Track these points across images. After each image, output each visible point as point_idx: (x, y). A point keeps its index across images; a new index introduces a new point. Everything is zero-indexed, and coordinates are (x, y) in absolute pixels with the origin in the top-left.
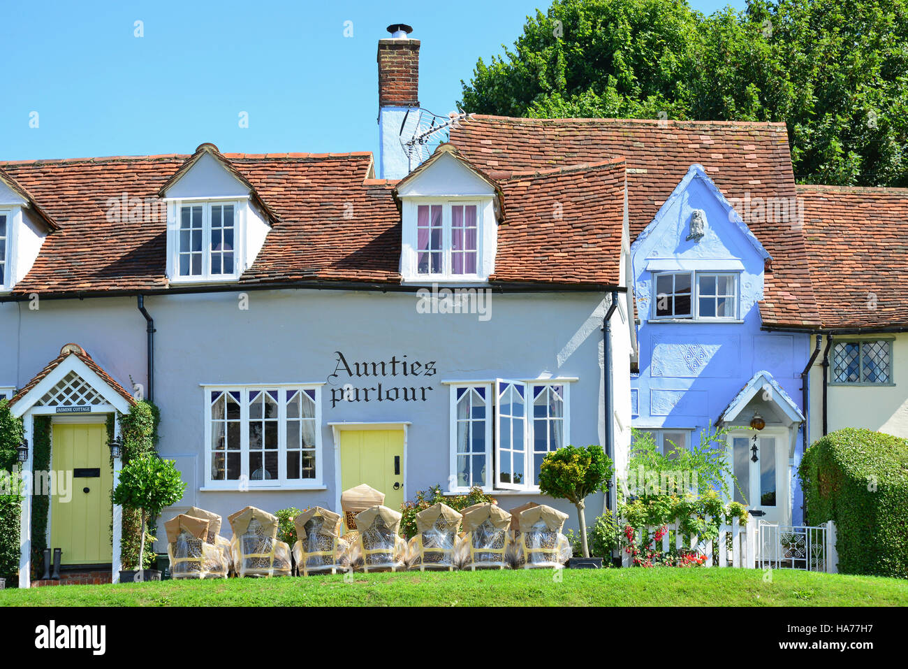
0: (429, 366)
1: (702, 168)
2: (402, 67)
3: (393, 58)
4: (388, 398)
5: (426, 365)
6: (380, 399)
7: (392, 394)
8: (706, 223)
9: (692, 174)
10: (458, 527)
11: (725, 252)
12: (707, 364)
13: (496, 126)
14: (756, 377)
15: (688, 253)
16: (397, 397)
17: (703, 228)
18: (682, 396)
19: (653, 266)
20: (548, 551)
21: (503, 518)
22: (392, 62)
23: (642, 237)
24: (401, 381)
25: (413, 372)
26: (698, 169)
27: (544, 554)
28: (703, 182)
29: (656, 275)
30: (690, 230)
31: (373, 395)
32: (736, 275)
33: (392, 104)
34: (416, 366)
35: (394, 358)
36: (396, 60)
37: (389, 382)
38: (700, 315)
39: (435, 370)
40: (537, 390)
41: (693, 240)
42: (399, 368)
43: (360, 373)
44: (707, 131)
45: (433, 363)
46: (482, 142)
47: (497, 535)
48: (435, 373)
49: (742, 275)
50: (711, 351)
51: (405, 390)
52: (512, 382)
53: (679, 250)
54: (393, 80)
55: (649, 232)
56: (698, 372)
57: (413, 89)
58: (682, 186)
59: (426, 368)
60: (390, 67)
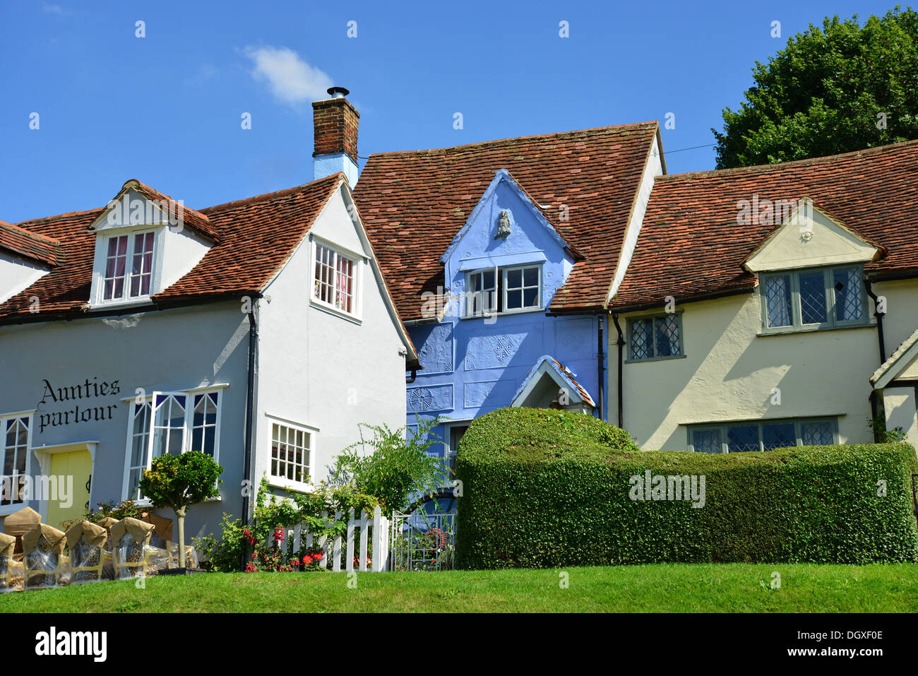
0: (114, 386)
1: (506, 172)
2: (330, 122)
3: (324, 115)
4: (83, 419)
5: (112, 385)
6: (77, 421)
7: (86, 417)
8: (512, 220)
9: (498, 179)
10: (63, 547)
11: (529, 245)
12: (514, 353)
13: (406, 159)
14: (539, 362)
15: (497, 250)
16: (90, 418)
17: (509, 226)
18: (492, 387)
19: (466, 266)
20: (133, 564)
21: (96, 534)
22: (323, 119)
23: (456, 241)
24: (94, 402)
25: (102, 393)
26: (503, 174)
27: (131, 568)
28: (508, 185)
29: (469, 275)
30: (498, 229)
31: (72, 417)
32: (539, 266)
33: (322, 153)
34: (104, 386)
35: (87, 381)
36: (325, 117)
37: (84, 404)
38: (508, 308)
39: (118, 388)
40: (198, 398)
41: (500, 239)
42: (91, 388)
43: (63, 398)
44: (584, 137)
45: (116, 382)
46: (387, 174)
47: (93, 552)
48: (119, 391)
49: (544, 265)
50: (518, 341)
51: (96, 409)
52: (171, 395)
53: (490, 248)
54: (324, 133)
55: (462, 236)
56: (506, 363)
57: (339, 138)
58: (490, 190)
59: (112, 387)
60: (322, 123)
